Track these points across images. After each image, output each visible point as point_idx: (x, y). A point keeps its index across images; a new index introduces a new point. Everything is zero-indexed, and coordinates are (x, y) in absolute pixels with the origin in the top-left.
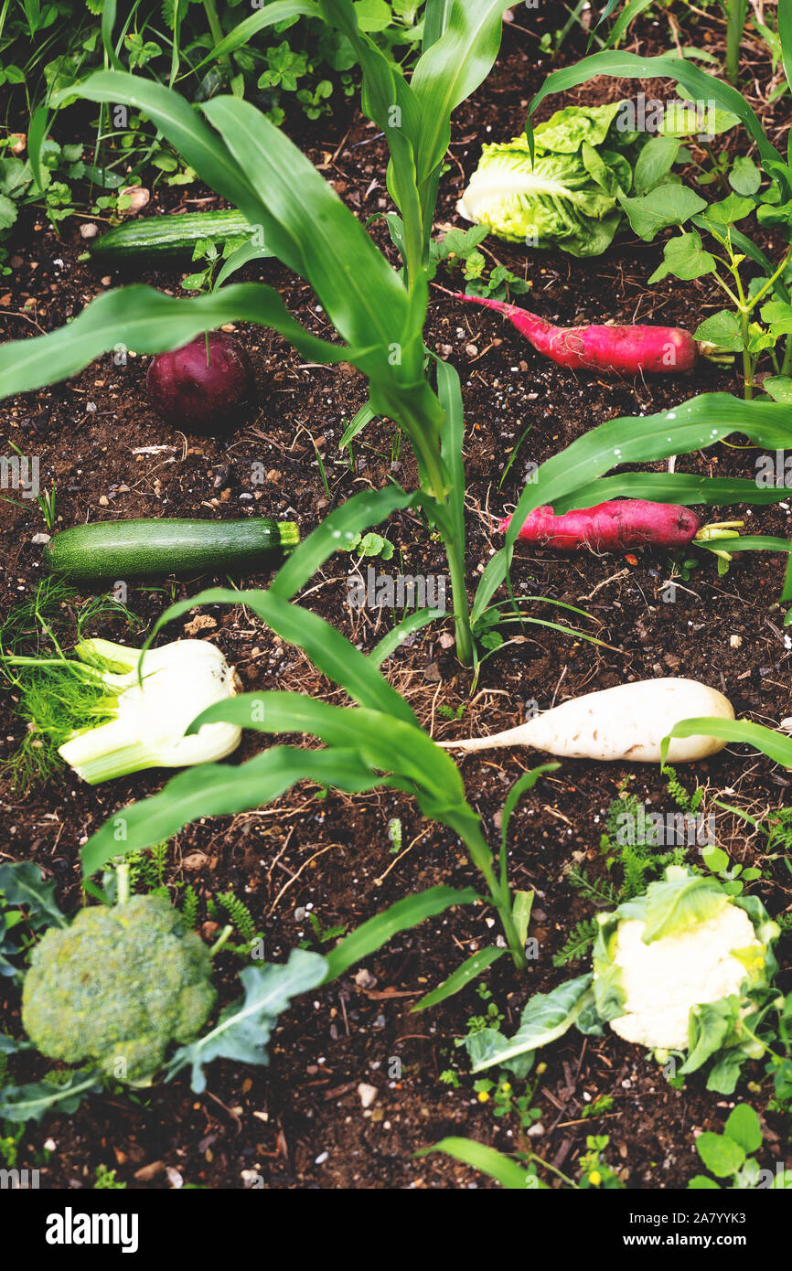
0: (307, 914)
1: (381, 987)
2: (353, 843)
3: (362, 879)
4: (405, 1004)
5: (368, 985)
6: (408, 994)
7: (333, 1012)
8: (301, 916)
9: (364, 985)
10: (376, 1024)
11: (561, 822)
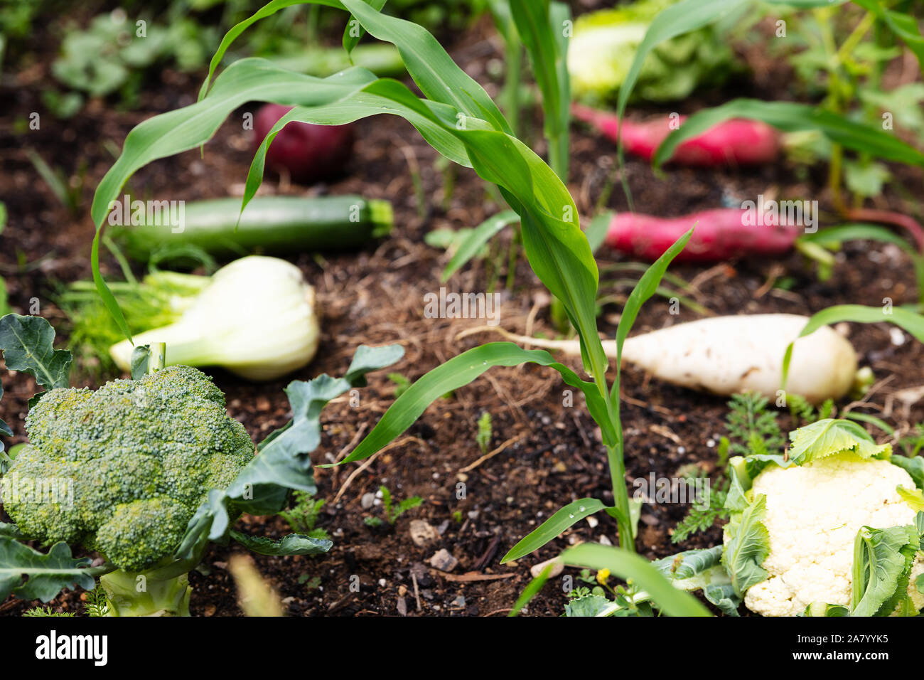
0: (377, 502)
1: (460, 570)
2: (436, 440)
3: (444, 474)
4: (491, 586)
5: (447, 565)
6: (495, 577)
7: (402, 589)
8: (369, 502)
9: (441, 567)
10: (454, 603)
11: (670, 442)
